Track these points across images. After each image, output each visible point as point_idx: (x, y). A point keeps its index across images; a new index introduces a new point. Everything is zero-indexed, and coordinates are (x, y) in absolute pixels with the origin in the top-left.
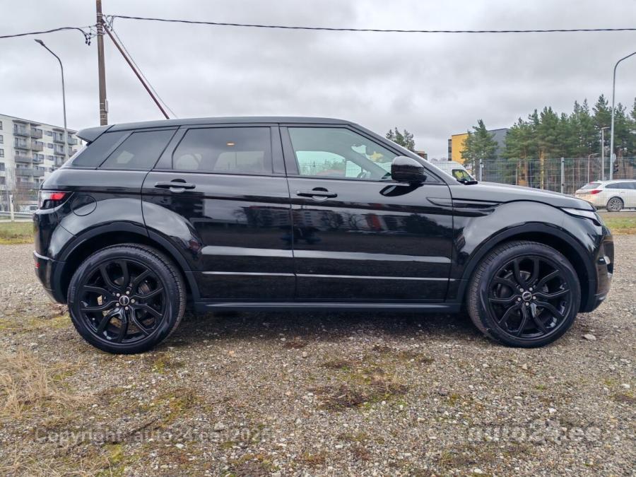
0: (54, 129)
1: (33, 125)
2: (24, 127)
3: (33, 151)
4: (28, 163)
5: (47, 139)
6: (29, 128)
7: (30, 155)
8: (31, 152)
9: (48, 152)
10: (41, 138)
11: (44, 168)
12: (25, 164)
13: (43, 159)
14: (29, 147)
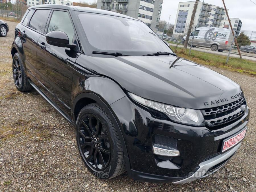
0: (217, 8)
1: (209, 6)
2: (206, 7)
3: (206, 17)
4: (202, 22)
5: (213, 12)
6: (207, 7)
7: (205, 19)
8: (205, 17)
9: (212, 17)
10: (211, 11)
11: (208, 24)
12: (201, 22)
13: (209, 20)
14: (205, 15)
